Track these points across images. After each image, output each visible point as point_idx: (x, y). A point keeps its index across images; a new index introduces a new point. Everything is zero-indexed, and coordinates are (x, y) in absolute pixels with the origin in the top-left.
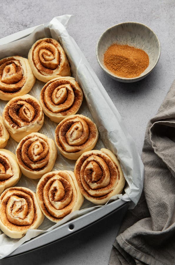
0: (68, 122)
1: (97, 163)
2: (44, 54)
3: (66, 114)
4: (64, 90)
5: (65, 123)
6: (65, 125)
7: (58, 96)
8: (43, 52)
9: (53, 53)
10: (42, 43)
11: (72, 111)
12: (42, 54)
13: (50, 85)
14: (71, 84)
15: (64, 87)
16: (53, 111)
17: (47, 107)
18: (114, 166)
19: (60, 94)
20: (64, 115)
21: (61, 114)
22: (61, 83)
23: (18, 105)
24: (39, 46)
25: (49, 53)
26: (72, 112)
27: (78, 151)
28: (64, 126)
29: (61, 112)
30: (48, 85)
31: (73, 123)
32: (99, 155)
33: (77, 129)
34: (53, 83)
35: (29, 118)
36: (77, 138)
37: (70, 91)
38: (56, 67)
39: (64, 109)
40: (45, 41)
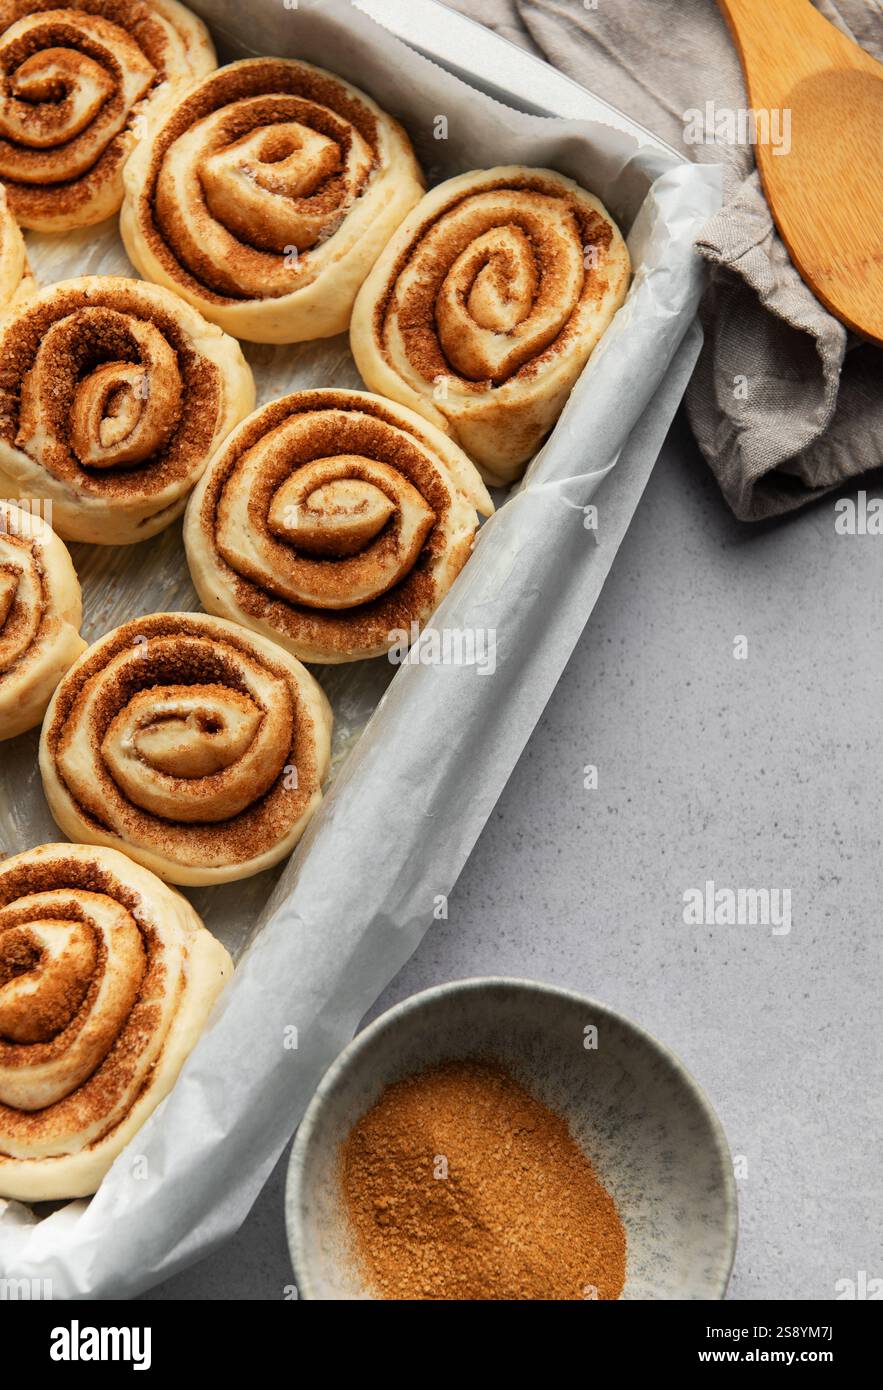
0: (221, 651)
1: (97, 963)
2: (494, 263)
3: (253, 613)
4: (379, 508)
5: (202, 643)
6: (192, 652)
7: (317, 499)
8: (508, 247)
9: (535, 299)
10: (552, 201)
11: (303, 630)
12: (487, 251)
13: (355, 417)
14: (437, 521)
15: (391, 496)
16: (220, 535)
17: (219, 492)
18: (140, 1065)
19: (337, 502)
20: (242, 606)
21: (234, 588)
22: (409, 467)
23: (129, 339)
24: (525, 205)
25: (520, 285)
26: (294, 635)
27: (99, 820)
28: (180, 647)
29: (248, 579)
30: (348, 406)
31: (231, 680)
32: (148, 940)
33: (211, 725)
34: (380, 424)
35: (95, 446)
36: (161, 767)
37: (396, 544)
38: (476, 376)
39: (278, 586)
40: (571, 210)
